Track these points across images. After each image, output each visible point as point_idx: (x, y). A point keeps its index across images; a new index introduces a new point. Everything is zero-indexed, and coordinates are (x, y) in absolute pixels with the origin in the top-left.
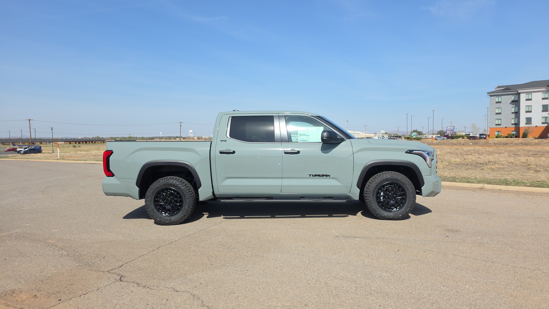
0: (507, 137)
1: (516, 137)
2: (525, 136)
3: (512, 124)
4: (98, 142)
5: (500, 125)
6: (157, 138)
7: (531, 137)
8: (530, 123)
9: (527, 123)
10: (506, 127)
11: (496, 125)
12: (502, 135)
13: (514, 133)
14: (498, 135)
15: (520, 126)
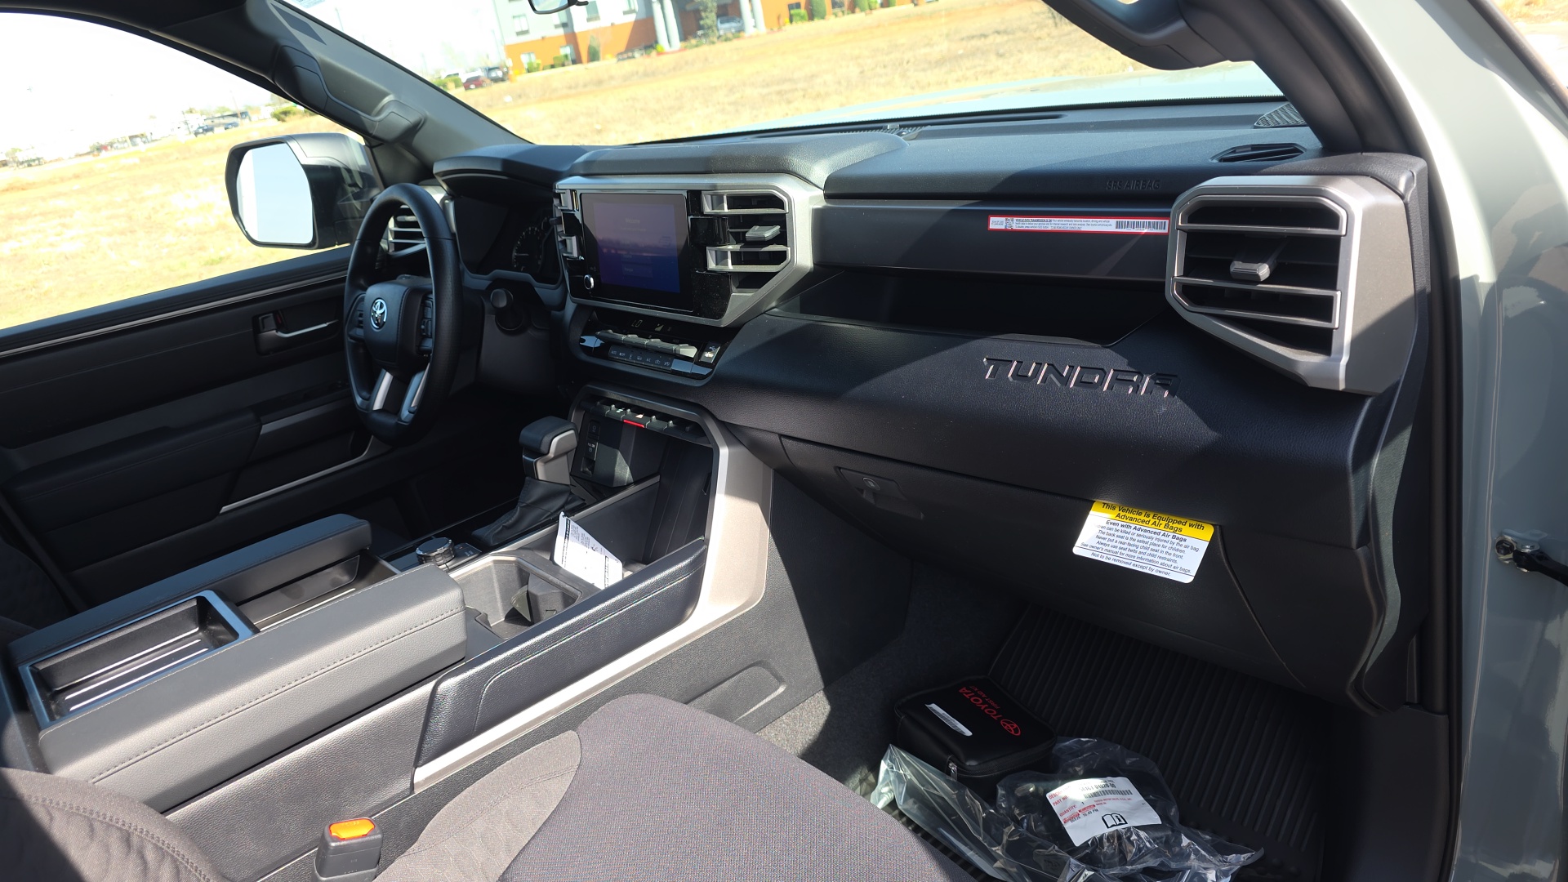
0: (553, 67)
1: (574, 62)
2: (594, 56)
3: (556, 26)
5: (525, 32)
7: (609, 56)
8: (597, 18)
9: (589, 20)
10: (543, 38)
11: (518, 34)
12: (539, 61)
13: (567, 50)
14: (530, 64)
15: (576, 30)
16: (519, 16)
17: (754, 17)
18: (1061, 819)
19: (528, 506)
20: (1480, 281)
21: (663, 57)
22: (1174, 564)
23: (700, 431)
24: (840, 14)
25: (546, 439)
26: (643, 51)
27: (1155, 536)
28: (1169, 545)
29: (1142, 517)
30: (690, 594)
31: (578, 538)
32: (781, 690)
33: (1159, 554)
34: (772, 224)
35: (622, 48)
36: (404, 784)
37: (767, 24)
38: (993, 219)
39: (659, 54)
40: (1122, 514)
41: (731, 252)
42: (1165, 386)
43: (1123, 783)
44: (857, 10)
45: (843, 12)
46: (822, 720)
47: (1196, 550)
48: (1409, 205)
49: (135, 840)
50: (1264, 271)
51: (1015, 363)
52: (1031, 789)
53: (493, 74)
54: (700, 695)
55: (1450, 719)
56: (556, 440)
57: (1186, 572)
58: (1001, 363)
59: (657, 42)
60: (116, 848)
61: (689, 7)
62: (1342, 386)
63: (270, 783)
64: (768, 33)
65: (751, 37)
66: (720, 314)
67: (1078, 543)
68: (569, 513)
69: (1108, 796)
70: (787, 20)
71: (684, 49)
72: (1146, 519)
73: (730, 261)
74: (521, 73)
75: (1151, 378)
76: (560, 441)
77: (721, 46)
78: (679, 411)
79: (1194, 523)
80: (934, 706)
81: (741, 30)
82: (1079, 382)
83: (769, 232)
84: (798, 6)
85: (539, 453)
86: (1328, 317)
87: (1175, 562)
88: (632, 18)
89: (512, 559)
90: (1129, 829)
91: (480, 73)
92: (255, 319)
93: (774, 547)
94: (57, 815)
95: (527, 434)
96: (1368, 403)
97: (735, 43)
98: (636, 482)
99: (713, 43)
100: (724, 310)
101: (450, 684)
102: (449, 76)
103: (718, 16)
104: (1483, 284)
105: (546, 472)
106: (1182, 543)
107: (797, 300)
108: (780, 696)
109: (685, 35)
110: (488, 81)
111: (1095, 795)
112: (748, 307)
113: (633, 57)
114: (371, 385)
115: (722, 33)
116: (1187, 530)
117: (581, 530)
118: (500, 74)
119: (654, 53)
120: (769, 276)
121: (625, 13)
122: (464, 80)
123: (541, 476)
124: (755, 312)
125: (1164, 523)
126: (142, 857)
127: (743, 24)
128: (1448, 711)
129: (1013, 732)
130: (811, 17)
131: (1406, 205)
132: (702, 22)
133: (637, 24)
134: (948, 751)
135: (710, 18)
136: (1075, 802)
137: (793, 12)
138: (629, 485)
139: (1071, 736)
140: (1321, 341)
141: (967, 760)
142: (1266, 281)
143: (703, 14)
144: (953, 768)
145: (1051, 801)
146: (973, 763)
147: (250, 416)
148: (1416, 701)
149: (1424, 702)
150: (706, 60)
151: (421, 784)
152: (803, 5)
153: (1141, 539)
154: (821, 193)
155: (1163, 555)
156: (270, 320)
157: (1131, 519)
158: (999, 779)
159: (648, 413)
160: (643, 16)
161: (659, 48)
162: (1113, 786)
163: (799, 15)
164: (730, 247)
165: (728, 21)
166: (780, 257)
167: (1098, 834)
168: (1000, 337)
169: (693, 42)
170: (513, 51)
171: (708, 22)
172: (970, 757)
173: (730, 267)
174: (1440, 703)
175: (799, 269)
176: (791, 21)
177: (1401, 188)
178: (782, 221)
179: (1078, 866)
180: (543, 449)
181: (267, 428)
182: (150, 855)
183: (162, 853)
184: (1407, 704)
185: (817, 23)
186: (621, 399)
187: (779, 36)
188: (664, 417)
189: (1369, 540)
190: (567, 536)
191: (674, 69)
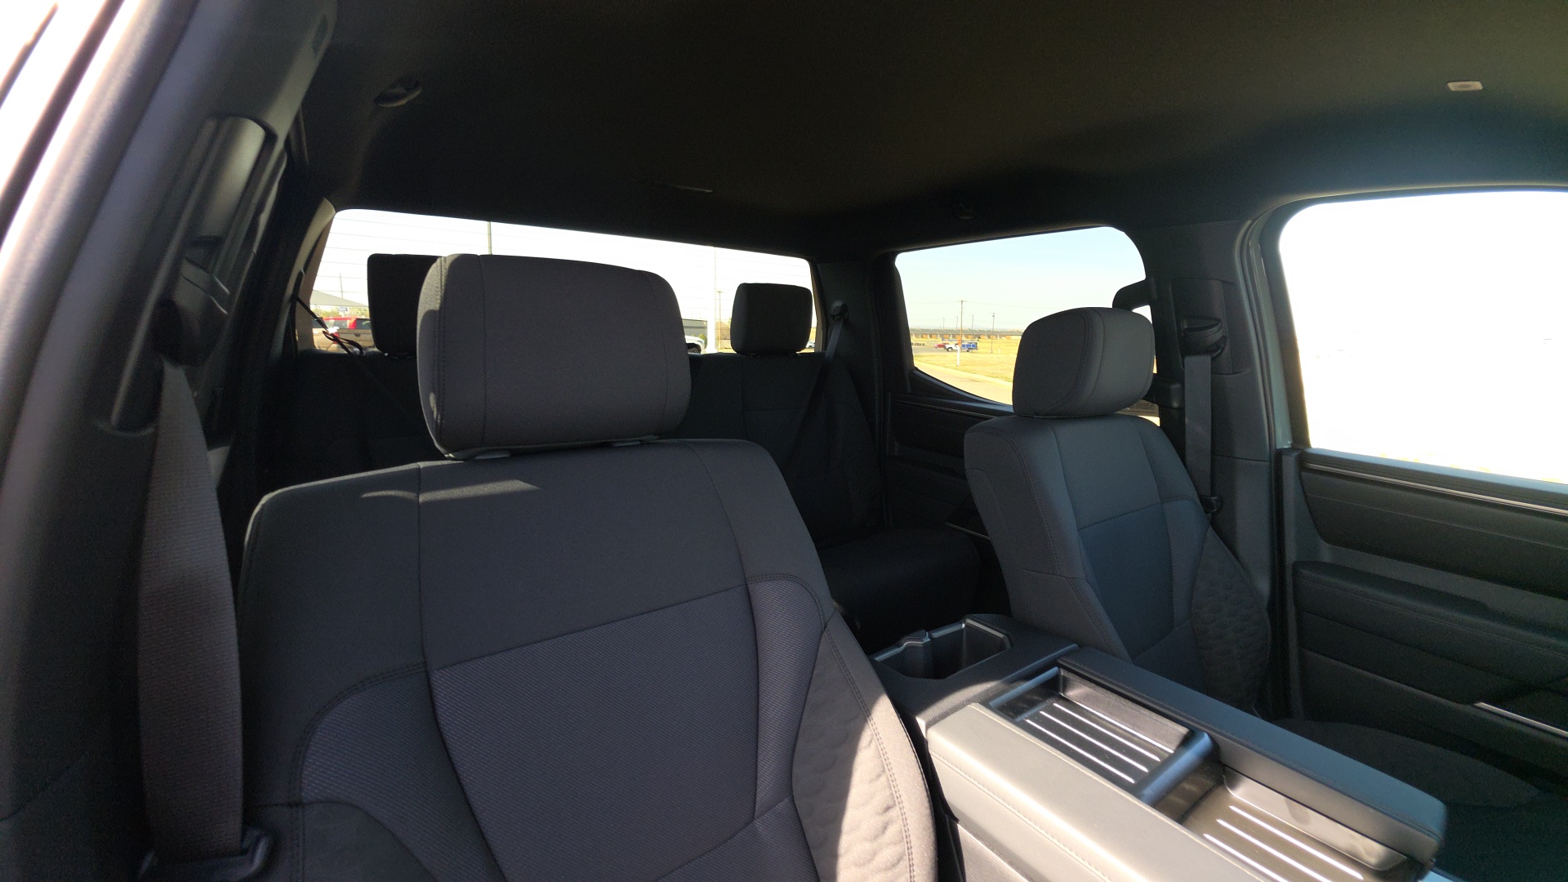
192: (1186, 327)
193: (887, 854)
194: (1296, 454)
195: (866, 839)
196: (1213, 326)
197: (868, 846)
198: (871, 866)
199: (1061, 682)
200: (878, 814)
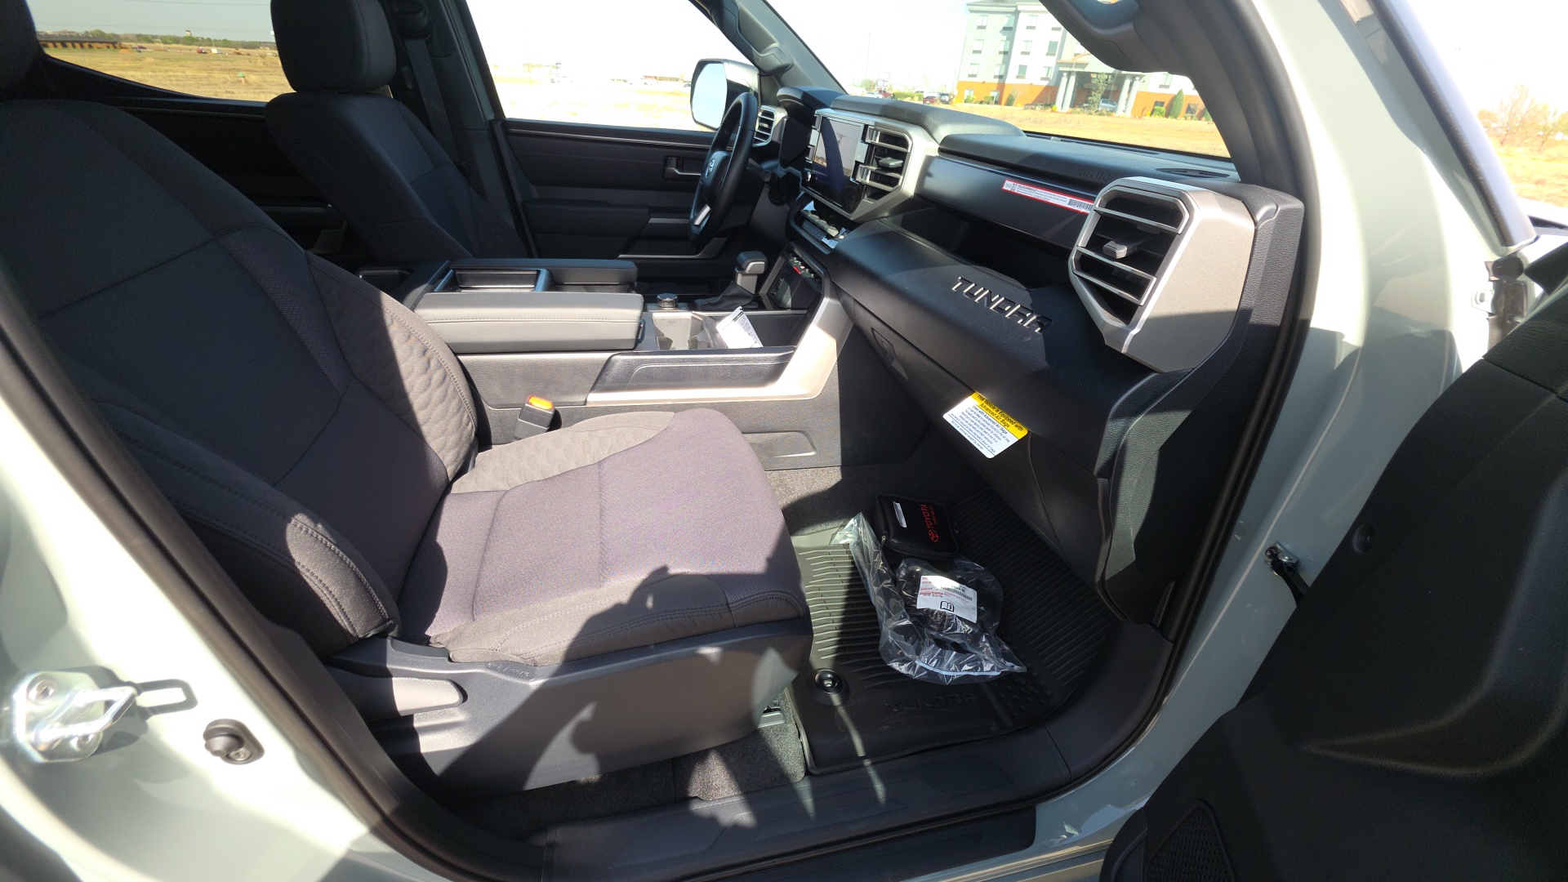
0: (981, 103)
1: (996, 103)
2: (1009, 103)
3: (995, 76)
4: (99, 45)
5: (974, 76)
6: (267, 46)
7: (1019, 105)
8: (1023, 77)
9: (1017, 77)
10: (984, 82)
11: (970, 76)
12: (975, 97)
13: (995, 94)
14: (969, 97)
15: (1007, 82)
16: (975, 64)
17: (1126, 105)
18: (920, 591)
19: (726, 296)
20: (1344, 340)
21: (1053, 114)
22: (989, 444)
23: (820, 284)
24: (1190, 118)
25: (747, 261)
26: (1043, 107)
27: (992, 424)
28: (995, 432)
29: (994, 411)
30: (775, 373)
31: (742, 324)
32: (812, 453)
33: (986, 435)
34: (898, 158)
35: (1031, 100)
36: (581, 399)
37: (1132, 112)
38: (1007, 182)
39: (1052, 111)
40: (985, 404)
41: (872, 172)
42: (1040, 325)
43: (972, 593)
44: (1203, 118)
45: (1192, 117)
46: (833, 483)
47: (1008, 441)
48: (1258, 232)
49: (428, 354)
50: (1122, 252)
51: (973, 285)
52: (918, 570)
53: (943, 98)
54: (762, 433)
55: (1174, 647)
56: (752, 264)
57: (992, 451)
58: (966, 282)
59: (1054, 103)
60: (417, 350)
61: (1085, 86)
62: (1124, 351)
63: (515, 364)
64: (1131, 118)
65: (1119, 117)
66: (851, 211)
67: (950, 412)
68: (745, 309)
69: (954, 594)
70: (1149, 112)
71: (1071, 113)
72: (995, 413)
73: (868, 177)
74: (960, 102)
75: (1038, 318)
76: (755, 265)
77: (1096, 118)
78: (817, 268)
79: (1019, 425)
80: (898, 505)
81: (1113, 111)
82: (997, 308)
83: (894, 163)
84: (1162, 104)
85: (742, 269)
86: (1139, 295)
87: (991, 443)
88: (1045, 83)
89: (701, 319)
90: (953, 615)
91: (937, 95)
92: (667, 157)
93: (837, 368)
94: (395, 322)
95: (742, 256)
96: (1153, 375)
97: (1106, 118)
98: (792, 309)
99: (1091, 114)
100: (855, 208)
101: (620, 358)
102: (918, 92)
103: (1102, 98)
104: (1347, 344)
105: (742, 280)
106: (1004, 434)
107: (900, 217)
108: (810, 456)
109: (1074, 105)
110: (939, 101)
111: (948, 589)
112: (868, 210)
113: (1035, 109)
114: (699, 209)
115: (1100, 109)
116: (1012, 427)
117: (748, 321)
118: (947, 98)
119: (1050, 109)
120: (885, 193)
121: (1042, 79)
122: (925, 97)
123: (739, 282)
124: (872, 216)
125: (1003, 418)
126: (429, 362)
127: (1117, 107)
128: (1175, 642)
129: (932, 539)
130: (1167, 116)
131: (1256, 231)
132: (1089, 98)
133: (1047, 88)
134: (887, 529)
135: (1096, 97)
136: (934, 587)
137: (1156, 107)
138: (788, 308)
139: (970, 559)
140: (1126, 312)
141: (894, 538)
142: (1121, 260)
143: (1093, 93)
144: (884, 539)
145: (922, 580)
146: (895, 541)
147: (647, 210)
148: (1158, 625)
149: (1162, 630)
150: (1079, 123)
151: (590, 403)
152: (1165, 105)
153: (984, 423)
154: (937, 146)
155: (987, 437)
156: (674, 161)
157: (987, 409)
158: (906, 557)
159: (807, 266)
160: (1053, 84)
161: (1054, 107)
162: (963, 591)
163: (1159, 111)
164: (871, 167)
165: (1107, 102)
166: (893, 182)
167: (932, 608)
168: (978, 267)
169: (1078, 110)
170: (962, 86)
171: (1094, 98)
172: (894, 537)
173: (868, 181)
174: (1172, 636)
175: (903, 195)
176: (1152, 114)
177: (1258, 217)
178: (903, 156)
179: (904, 614)
180: (743, 266)
181: (653, 220)
182: (433, 363)
183: (439, 365)
184: (1152, 625)
185: (1170, 120)
186: (800, 255)
187: (1138, 122)
188: (812, 271)
189: (1111, 476)
190: (735, 319)
191: (1055, 122)
192: (397, 10)
193: (437, 376)
194: (500, 123)
195: (421, 374)
196: (419, 11)
197: (425, 377)
198: (432, 387)
199: (458, 280)
200: (421, 357)
